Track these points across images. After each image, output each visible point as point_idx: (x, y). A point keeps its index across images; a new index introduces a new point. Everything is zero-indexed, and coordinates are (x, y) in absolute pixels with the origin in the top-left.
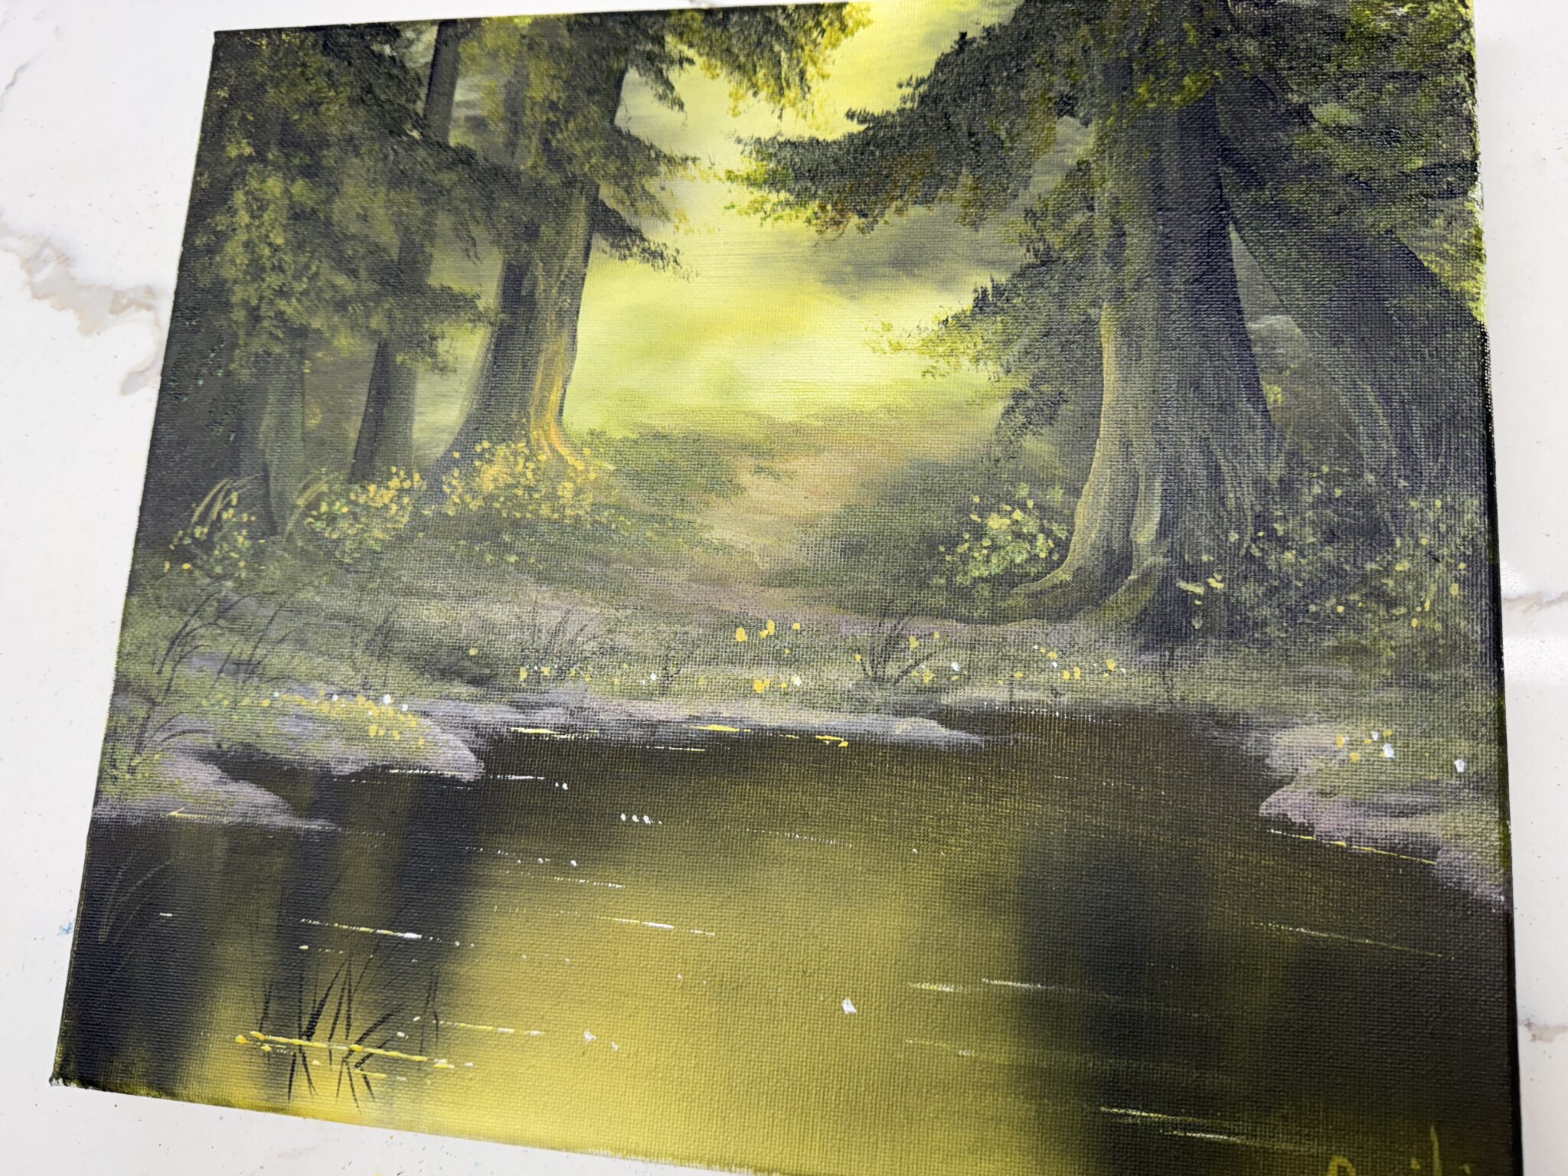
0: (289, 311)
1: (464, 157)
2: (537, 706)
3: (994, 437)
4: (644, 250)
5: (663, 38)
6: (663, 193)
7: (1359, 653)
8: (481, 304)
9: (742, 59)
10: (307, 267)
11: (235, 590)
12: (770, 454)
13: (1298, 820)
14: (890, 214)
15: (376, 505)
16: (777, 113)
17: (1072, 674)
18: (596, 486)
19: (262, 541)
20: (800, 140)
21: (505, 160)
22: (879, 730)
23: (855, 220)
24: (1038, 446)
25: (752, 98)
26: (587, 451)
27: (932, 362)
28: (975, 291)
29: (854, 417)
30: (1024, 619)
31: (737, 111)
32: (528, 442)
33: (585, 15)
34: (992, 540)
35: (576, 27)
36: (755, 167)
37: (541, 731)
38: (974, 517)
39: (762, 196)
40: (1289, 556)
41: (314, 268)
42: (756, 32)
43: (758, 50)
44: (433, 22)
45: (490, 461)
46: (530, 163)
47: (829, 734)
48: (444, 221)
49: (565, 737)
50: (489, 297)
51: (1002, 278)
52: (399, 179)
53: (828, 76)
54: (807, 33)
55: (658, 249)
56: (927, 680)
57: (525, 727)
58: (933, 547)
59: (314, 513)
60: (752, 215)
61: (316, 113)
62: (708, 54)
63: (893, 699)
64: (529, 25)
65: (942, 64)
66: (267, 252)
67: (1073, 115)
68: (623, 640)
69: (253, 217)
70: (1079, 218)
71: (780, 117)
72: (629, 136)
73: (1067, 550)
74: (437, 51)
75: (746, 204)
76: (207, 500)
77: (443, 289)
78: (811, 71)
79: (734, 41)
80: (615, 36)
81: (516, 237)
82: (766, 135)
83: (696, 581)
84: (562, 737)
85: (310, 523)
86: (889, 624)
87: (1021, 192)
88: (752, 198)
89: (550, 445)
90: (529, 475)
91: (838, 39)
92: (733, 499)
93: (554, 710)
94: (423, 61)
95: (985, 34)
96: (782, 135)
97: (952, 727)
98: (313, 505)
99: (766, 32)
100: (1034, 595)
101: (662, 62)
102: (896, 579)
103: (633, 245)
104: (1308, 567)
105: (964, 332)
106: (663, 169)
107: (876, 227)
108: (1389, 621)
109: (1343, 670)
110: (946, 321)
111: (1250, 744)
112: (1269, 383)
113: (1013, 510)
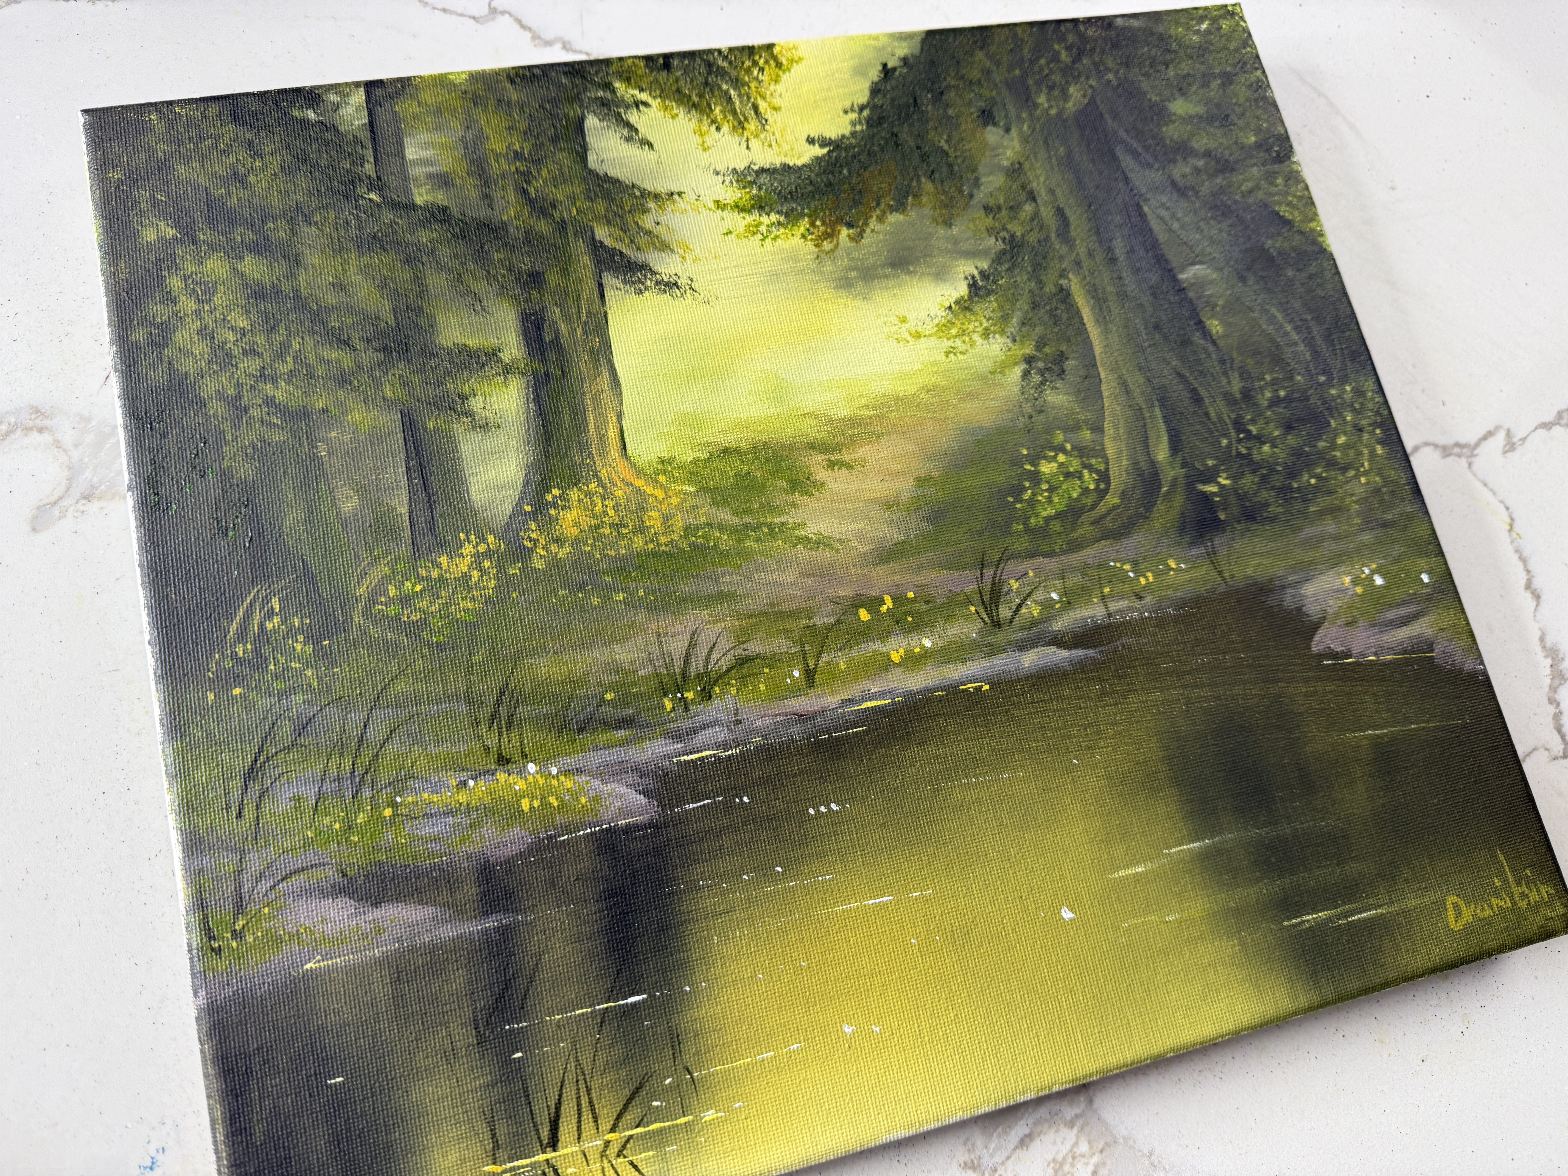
0: (280, 395)
1: (437, 214)
2: (693, 731)
3: (1021, 398)
4: (658, 283)
5: (611, 84)
6: (659, 228)
7: (1335, 511)
8: (506, 357)
9: (695, 99)
11: (310, 702)
12: (837, 448)
13: (1339, 649)
14: (873, 223)
15: (452, 576)
16: (744, 145)
17: (1146, 578)
18: (682, 508)
19: (326, 643)
20: (773, 166)
21: (483, 213)
22: (1011, 667)
23: (845, 232)
24: (1058, 398)
25: (717, 133)
26: (662, 478)
27: (950, 343)
28: (966, 278)
29: (899, 401)
30: (1095, 543)
31: (705, 145)
32: (599, 480)
33: (524, 68)
34: (1048, 482)
35: (518, 80)
36: (740, 195)
37: (704, 754)
38: (1028, 467)
39: (754, 220)
40: (1266, 448)
41: (296, 347)
42: (700, 73)
43: (708, 89)
44: (357, 85)
45: (564, 508)
46: (512, 213)
47: (971, 682)
48: (437, 281)
49: (730, 752)
50: (512, 348)
51: (985, 265)
53: (780, 108)
54: (748, 71)
55: (671, 280)
56: (1035, 613)
57: (687, 754)
58: (1003, 499)
59: (382, 599)
60: (752, 238)
61: (244, 185)
62: (660, 96)
63: (1013, 637)
64: (467, 80)
65: (875, 90)
67: (995, 124)
68: (755, 647)
69: (200, 302)
70: (1028, 208)
71: (748, 148)
72: (607, 178)
73: (1109, 479)
74: (370, 113)
75: (742, 229)
76: (241, 613)
77: (457, 346)
78: (762, 105)
79: (682, 83)
80: (563, 86)
81: (521, 286)
82: (741, 166)
83: (808, 576)
84: (727, 753)
85: (380, 610)
86: (989, 574)
87: (975, 191)
88: (746, 222)
89: (623, 480)
90: (611, 513)
91: (778, 76)
92: (817, 494)
93: (710, 731)
94: (357, 123)
95: (902, 64)
96: (755, 164)
97: (1069, 648)
98: (377, 591)
99: (710, 73)
100: (1095, 522)
101: (618, 107)
102: (980, 533)
103: (645, 279)
104: (1281, 454)
105: (968, 314)
106: (652, 205)
107: (865, 235)
108: (1347, 482)
109: (1329, 526)
110: (950, 307)
111: (1288, 600)
112: (1209, 319)
113: (1057, 455)
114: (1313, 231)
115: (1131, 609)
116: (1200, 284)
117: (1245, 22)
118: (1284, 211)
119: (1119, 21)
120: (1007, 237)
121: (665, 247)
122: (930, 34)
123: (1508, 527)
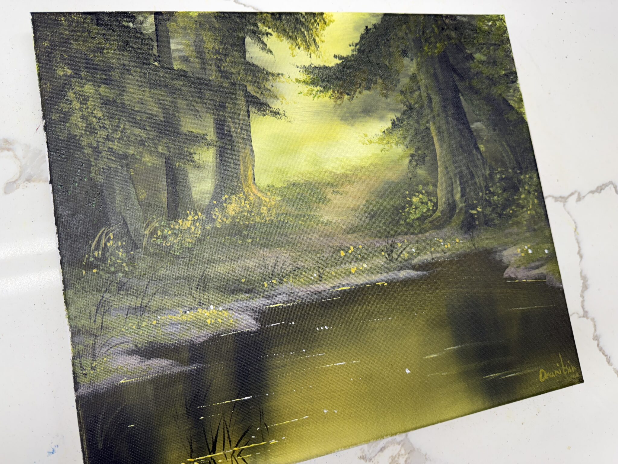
0: (115, 147)
1: (183, 75)
2: (275, 296)
3: (408, 171)
4: (271, 112)
5: (257, 24)
6: (273, 88)
7: (518, 224)
8: (209, 138)
9: (291, 34)
10: (118, 126)
11: (125, 277)
12: (337, 186)
13: (514, 276)
14: (357, 94)
15: (184, 228)
16: (309, 56)
17: (447, 245)
18: (275, 206)
19: (132, 253)
20: (320, 66)
21: (202, 75)
22: (395, 277)
23: (346, 97)
24: (421, 172)
25: (298, 50)
26: (268, 194)
27: (383, 146)
28: (391, 120)
29: (362, 169)
30: (430, 230)
31: (293, 54)
32: (244, 193)
33: (221, 13)
34: (415, 205)
35: (218, 18)
36: (306, 77)
37: (279, 305)
38: (408, 199)
39: (311, 88)
40: (496, 197)
41: (122, 127)
42: (293, 23)
43: (296, 30)
44: (151, 13)
45: (229, 203)
46: (214, 76)
47: (380, 282)
48: (181, 103)
49: (288, 305)
50: (211, 135)
51: (399, 115)
52: (154, 85)
53: (324, 41)
54: (312, 24)
55: (277, 111)
56: (406, 256)
57: (272, 305)
58: (398, 211)
59: (155, 236)
60: (309, 96)
61: (102, 54)
62: (277, 31)
63: (397, 265)
64: (197, 16)
65: (362, 37)
66: (94, 120)
67: (407, 57)
68: (301, 264)
69: (81, 104)
70: (417, 93)
71: (310, 57)
72: (253, 65)
73: (437, 205)
74: (156, 27)
75: (306, 92)
76: (97, 239)
77: (189, 132)
78: (317, 39)
79: (286, 26)
80: (237, 22)
81: (216, 109)
82: (307, 65)
83: (322, 236)
84: (287, 305)
85: (154, 241)
86: (390, 240)
87: (398, 84)
88: (308, 89)
89: (253, 193)
90: (248, 206)
91: (324, 27)
92: (328, 204)
93: (281, 296)
94: (151, 31)
95: (374, 27)
96: (313, 65)
97: (417, 271)
98: (153, 233)
99: (297, 23)
100: (431, 222)
101: (259, 34)
102: (389, 224)
103: (266, 110)
104: (501, 200)
105: (391, 135)
106: (270, 78)
107: (354, 99)
108: (523, 213)
109: (515, 230)
110: (384, 131)
111: (497, 257)
112: (480, 144)
113: (419, 195)
114: (521, 112)
115: (440, 257)
116: (478, 131)
117: (505, 23)
118: (512, 103)
119: (458, 18)
120: (408, 104)
121: (275, 97)
122: (385, 15)
123: (574, 230)
